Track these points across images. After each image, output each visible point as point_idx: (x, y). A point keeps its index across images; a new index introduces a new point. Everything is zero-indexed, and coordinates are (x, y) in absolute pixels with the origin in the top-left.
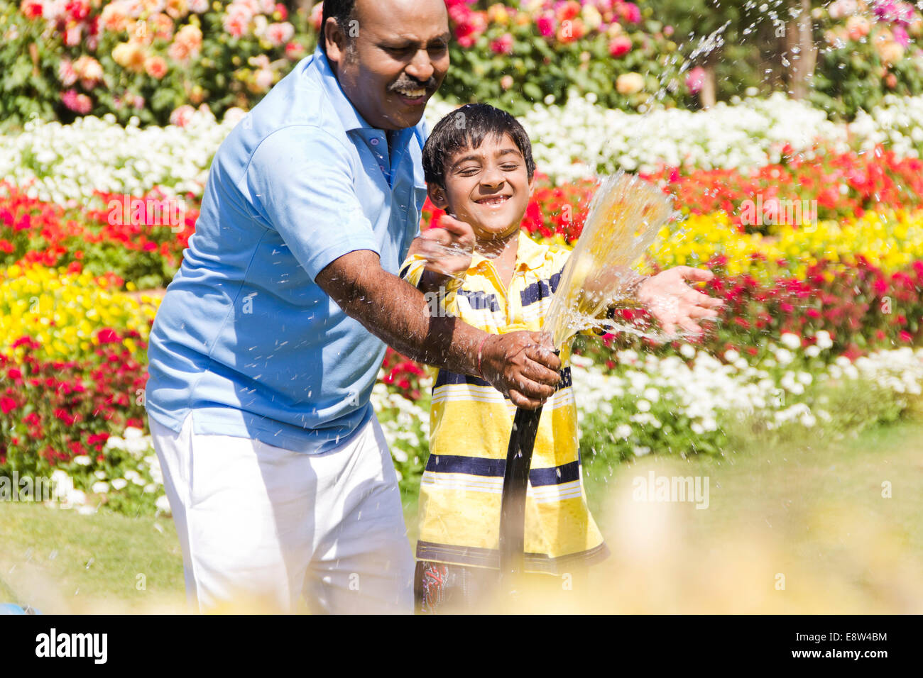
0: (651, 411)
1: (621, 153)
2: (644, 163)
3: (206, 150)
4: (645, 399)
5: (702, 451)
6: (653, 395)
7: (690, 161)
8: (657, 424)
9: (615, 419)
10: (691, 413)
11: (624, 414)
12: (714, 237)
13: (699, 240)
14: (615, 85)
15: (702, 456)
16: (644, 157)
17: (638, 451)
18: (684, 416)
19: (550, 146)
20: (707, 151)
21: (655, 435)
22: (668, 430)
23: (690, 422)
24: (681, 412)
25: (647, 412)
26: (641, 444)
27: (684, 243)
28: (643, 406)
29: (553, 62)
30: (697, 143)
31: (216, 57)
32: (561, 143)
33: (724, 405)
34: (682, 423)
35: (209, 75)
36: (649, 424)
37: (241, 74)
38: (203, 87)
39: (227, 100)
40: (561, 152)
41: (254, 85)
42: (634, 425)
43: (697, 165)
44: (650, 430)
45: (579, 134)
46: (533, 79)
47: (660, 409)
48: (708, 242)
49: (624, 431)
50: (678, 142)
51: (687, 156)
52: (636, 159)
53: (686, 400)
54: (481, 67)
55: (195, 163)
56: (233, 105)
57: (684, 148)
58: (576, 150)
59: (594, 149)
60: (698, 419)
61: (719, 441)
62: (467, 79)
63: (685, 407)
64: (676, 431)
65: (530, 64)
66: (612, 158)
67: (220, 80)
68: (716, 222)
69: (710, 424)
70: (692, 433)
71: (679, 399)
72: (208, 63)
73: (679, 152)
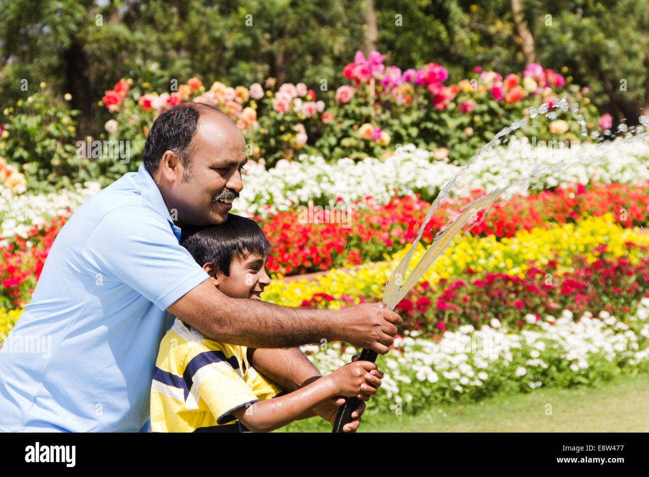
0: (539, 357)
1: (547, 176)
2: (563, 181)
3: (254, 190)
4: (535, 349)
5: (579, 383)
6: (541, 346)
7: (596, 178)
8: (545, 366)
9: (515, 364)
10: (570, 357)
11: (522, 360)
12: (604, 231)
13: (593, 234)
14: (548, 129)
15: (580, 386)
16: (563, 177)
17: (532, 385)
18: (565, 359)
19: (496, 174)
20: (607, 171)
21: (545, 373)
22: (554, 369)
23: (570, 363)
24: (562, 356)
25: (537, 358)
26: (535, 381)
27: (583, 236)
28: (534, 354)
29: (503, 116)
30: (600, 166)
31: (269, 127)
32: (504, 171)
33: (595, 350)
34: (564, 364)
35: (265, 139)
36: (539, 366)
37: (286, 137)
38: (261, 147)
39: (278, 155)
40: (504, 178)
41: (295, 144)
42: (529, 367)
43: (601, 181)
44: (540, 370)
45: (516, 165)
46: (490, 128)
47: (547, 356)
48: (600, 235)
49: (521, 371)
50: (587, 166)
51: (594, 175)
52: (557, 179)
53: (567, 348)
54: (452, 123)
55: (247, 199)
56: (281, 158)
57: (591, 170)
58: (514, 175)
59: (526, 174)
60: (576, 361)
61: (592, 375)
62: (442, 131)
63: (566, 353)
64: (560, 370)
65: (487, 118)
66: (541, 179)
67: (272, 142)
68: (605, 221)
69: (584, 364)
70: (571, 371)
71: (561, 348)
72: (264, 131)
73: (587, 173)
